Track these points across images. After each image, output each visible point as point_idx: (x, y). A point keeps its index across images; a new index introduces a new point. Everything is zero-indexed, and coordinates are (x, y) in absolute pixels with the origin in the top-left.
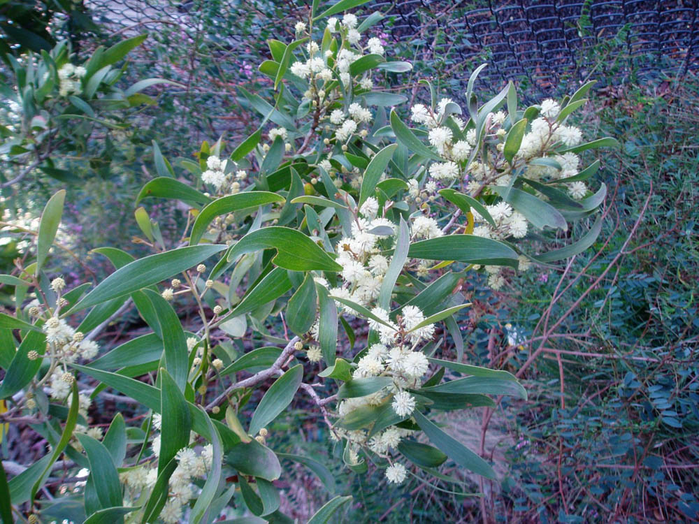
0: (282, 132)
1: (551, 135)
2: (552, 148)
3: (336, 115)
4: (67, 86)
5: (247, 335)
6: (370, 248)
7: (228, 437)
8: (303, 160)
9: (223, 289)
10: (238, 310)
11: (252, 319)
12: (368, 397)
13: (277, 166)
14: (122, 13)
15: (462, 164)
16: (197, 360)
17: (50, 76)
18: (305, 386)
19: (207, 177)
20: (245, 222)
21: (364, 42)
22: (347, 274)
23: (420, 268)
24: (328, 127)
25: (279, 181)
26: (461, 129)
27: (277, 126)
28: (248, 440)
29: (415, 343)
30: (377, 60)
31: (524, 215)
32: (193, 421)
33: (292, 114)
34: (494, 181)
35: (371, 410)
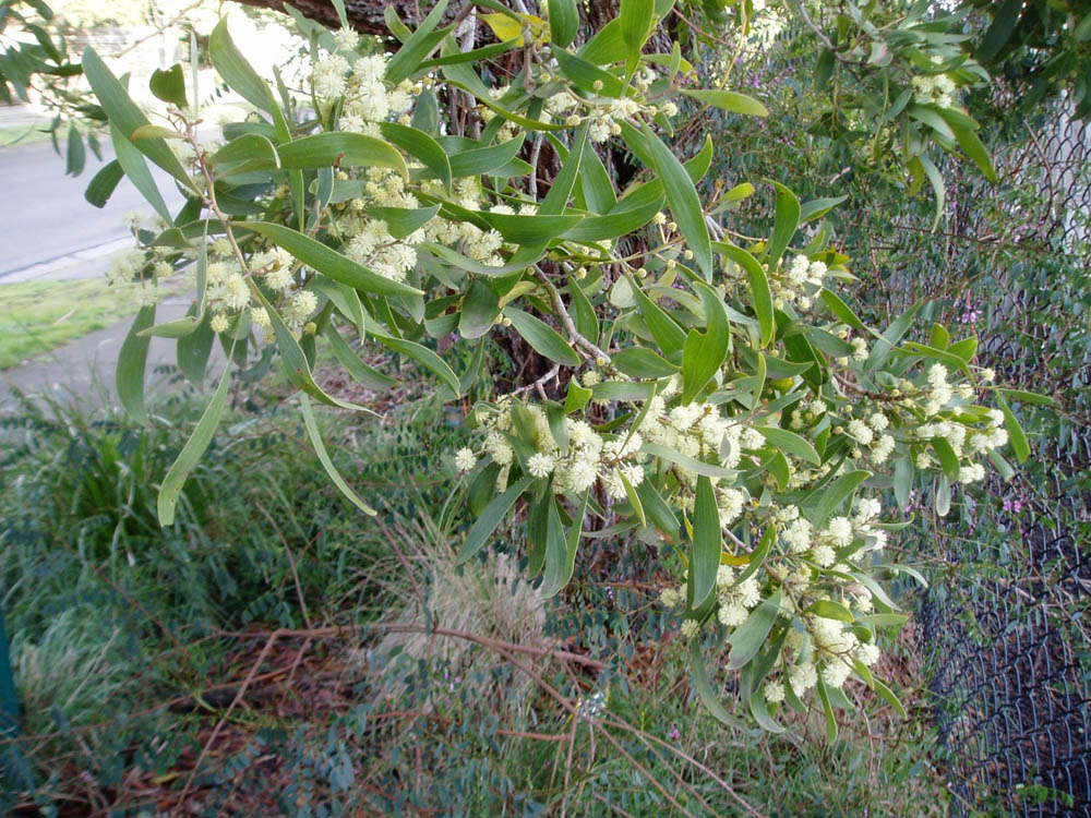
0: (862, 353)
1: (838, 655)
2: (822, 657)
3: (881, 421)
4: (925, 85)
5: (614, 308)
6: (708, 436)
7: (507, 283)
8: (825, 380)
9: (667, 280)
10: (641, 297)
11: (631, 313)
12: (548, 431)
13: (818, 345)
14: (1055, 136)
15: (808, 556)
16: (586, 250)
17: (936, 66)
18: (557, 368)
19: (801, 261)
20: (748, 308)
21: (978, 458)
22: (679, 411)
23: (685, 499)
24: (869, 411)
25: (798, 348)
26: (850, 558)
27: (869, 349)
28: (500, 305)
29: (605, 478)
30: (952, 473)
31: (745, 623)
32: (529, 247)
33: (885, 368)
34: (788, 594)
35: (532, 434)
